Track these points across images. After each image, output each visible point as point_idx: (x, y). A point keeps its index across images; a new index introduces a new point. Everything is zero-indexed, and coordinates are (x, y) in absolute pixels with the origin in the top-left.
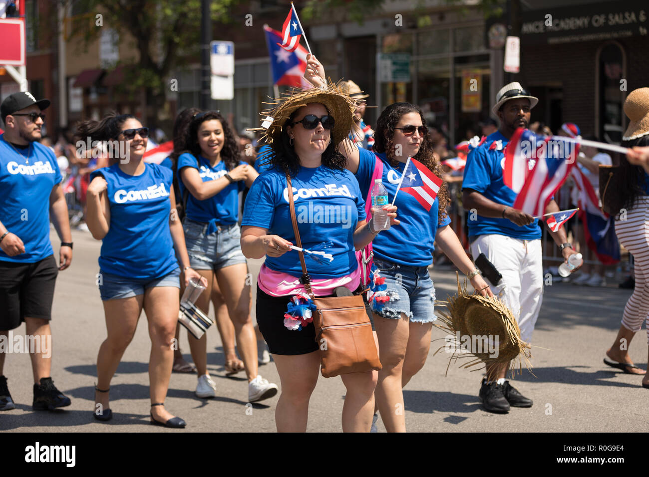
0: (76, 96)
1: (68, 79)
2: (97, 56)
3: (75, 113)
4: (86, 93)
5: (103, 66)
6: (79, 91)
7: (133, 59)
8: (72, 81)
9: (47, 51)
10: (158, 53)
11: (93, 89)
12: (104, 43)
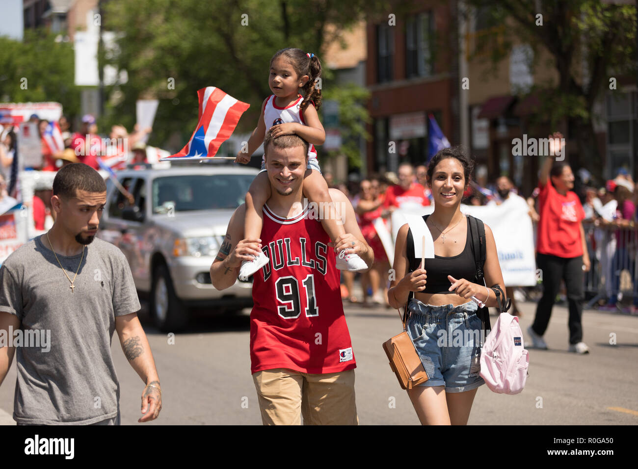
0: (480, 129)
1: (470, 109)
2: (507, 80)
3: (481, 150)
4: (494, 125)
5: (513, 91)
6: (484, 124)
7: (551, 81)
8: (476, 111)
9: (445, 75)
10: (583, 74)
11: (502, 120)
12: (516, 62)
